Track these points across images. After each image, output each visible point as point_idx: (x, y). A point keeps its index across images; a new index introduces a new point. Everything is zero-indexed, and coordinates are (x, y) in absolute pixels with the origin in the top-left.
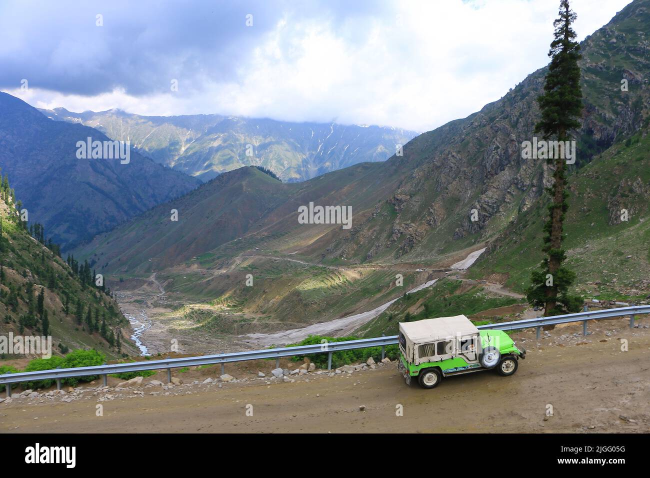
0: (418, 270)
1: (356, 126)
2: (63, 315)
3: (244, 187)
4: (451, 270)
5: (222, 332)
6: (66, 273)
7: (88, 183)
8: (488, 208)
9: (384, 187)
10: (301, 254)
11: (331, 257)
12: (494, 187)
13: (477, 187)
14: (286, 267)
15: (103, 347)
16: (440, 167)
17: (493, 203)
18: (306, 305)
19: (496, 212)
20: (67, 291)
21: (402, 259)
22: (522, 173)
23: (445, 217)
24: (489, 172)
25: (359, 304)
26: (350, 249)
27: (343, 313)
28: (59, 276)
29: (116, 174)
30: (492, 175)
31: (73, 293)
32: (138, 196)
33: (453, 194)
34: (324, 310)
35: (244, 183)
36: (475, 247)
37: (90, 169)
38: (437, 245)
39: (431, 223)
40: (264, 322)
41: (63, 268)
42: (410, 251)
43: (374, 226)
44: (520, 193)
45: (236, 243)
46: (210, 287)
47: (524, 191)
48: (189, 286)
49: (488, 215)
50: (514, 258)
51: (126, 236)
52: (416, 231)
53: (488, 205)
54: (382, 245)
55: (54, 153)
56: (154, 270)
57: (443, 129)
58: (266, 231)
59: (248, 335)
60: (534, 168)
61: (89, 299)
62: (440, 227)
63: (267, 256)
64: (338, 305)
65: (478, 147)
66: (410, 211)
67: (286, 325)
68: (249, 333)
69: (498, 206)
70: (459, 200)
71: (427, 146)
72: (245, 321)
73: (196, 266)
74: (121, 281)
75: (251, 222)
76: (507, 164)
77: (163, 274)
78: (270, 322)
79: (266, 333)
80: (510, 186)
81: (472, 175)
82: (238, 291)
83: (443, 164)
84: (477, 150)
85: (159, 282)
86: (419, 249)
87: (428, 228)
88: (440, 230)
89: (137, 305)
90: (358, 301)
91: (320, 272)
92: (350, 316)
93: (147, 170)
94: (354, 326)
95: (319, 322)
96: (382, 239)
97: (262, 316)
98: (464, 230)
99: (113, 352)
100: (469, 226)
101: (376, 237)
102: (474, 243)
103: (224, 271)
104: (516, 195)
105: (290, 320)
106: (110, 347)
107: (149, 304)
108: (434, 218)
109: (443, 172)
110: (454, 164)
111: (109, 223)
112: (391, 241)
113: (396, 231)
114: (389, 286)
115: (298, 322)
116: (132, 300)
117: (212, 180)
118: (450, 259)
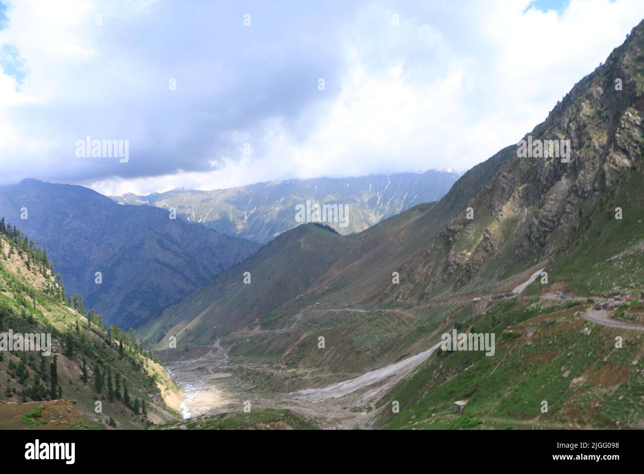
0: (475, 299)
1: (413, 173)
2: (81, 383)
3: (303, 244)
4: (513, 295)
5: (274, 391)
6: (103, 341)
7: (157, 260)
8: (547, 223)
9: (441, 225)
10: (361, 303)
11: (387, 300)
12: (552, 200)
13: (533, 203)
14: (346, 318)
15: (124, 415)
16: (491, 190)
17: (553, 217)
18: (359, 353)
19: (557, 225)
20: (103, 360)
21: (460, 291)
22: (580, 179)
23: (503, 241)
24: (544, 186)
25: (416, 345)
26: (405, 289)
27: (398, 357)
28: (95, 345)
29: (182, 248)
30: (548, 188)
31: (110, 362)
32: (205, 268)
33: (508, 215)
34: (378, 356)
35: (302, 241)
36: (537, 266)
37: (158, 246)
38: (497, 271)
39: (488, 248)
40: (315, 376)
41: (100, 337)
42: (469, 281)
43: (429, 262)
44: (582, 200)
45: (298, 301)
46: (271, 348)
47: (586, 198)
48: (251, 349)
49: (549, 230)
50: (578, 261)
51: (192, 307)
52: (473, 259)
53: (547, 219)
54: (438, 280)
55: (124, 235)
56: (219, 336)
57: (496, 157)
58: (327, 285)
59: (300, 392)
60: (593, 172)
61: (127, 367)
62: (499, 252)
63: (326, 309)
64: (393, 349)
65: (530, 163)
66: (465, 240)
67: (339, 376)
68: (300, 389)
69: (559, 220)
70: (516, 220)
71: (481, 177)
72: (296, 377)
73: (258, 327)
74: (187, 350)
75: (312, 278)
76: (563, 173)
77: (226, 339)
78: (323, 375)
79: (318, 387)
80: (569, 195)
81: (527, 192)
82: (296, 348)
83: (494, 186)
84: (529, 167)
85: (223, 347)
86: (477, 279)
87: (485, 254)
88: (499, 254)
89: (199, 372)
90: (414, 342)
91: (375, 316)
92: (405, 359)
93: (212, 241)
94: (408, 369)
95: (373, 370)
96: (438, 274)
97: (315, 370)
98: (524, 251)
99: (136, 420)
100: (530, 246)
101: (432, 273)
102: (537, 262)
103: (284, 330)
104: (577, 204)
105: (342, 371)
106: (132, 416)
107: (210, 370)
108: (490, 243)
109: (496, 194)
110: (506, 184)
111: (179, 296)
112: (448, 274)
113: (452, 263)
114: (446, 322)
115: (351, 372)
116: (195, 368)
117: (271, 242)
118: (511, 283)
